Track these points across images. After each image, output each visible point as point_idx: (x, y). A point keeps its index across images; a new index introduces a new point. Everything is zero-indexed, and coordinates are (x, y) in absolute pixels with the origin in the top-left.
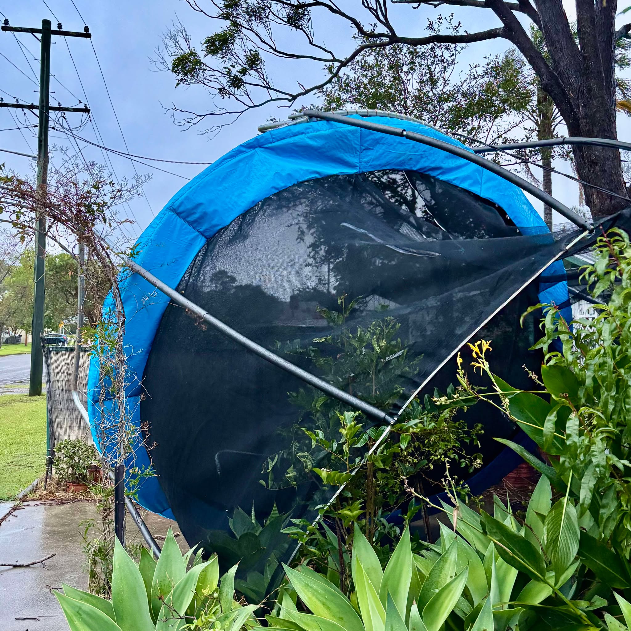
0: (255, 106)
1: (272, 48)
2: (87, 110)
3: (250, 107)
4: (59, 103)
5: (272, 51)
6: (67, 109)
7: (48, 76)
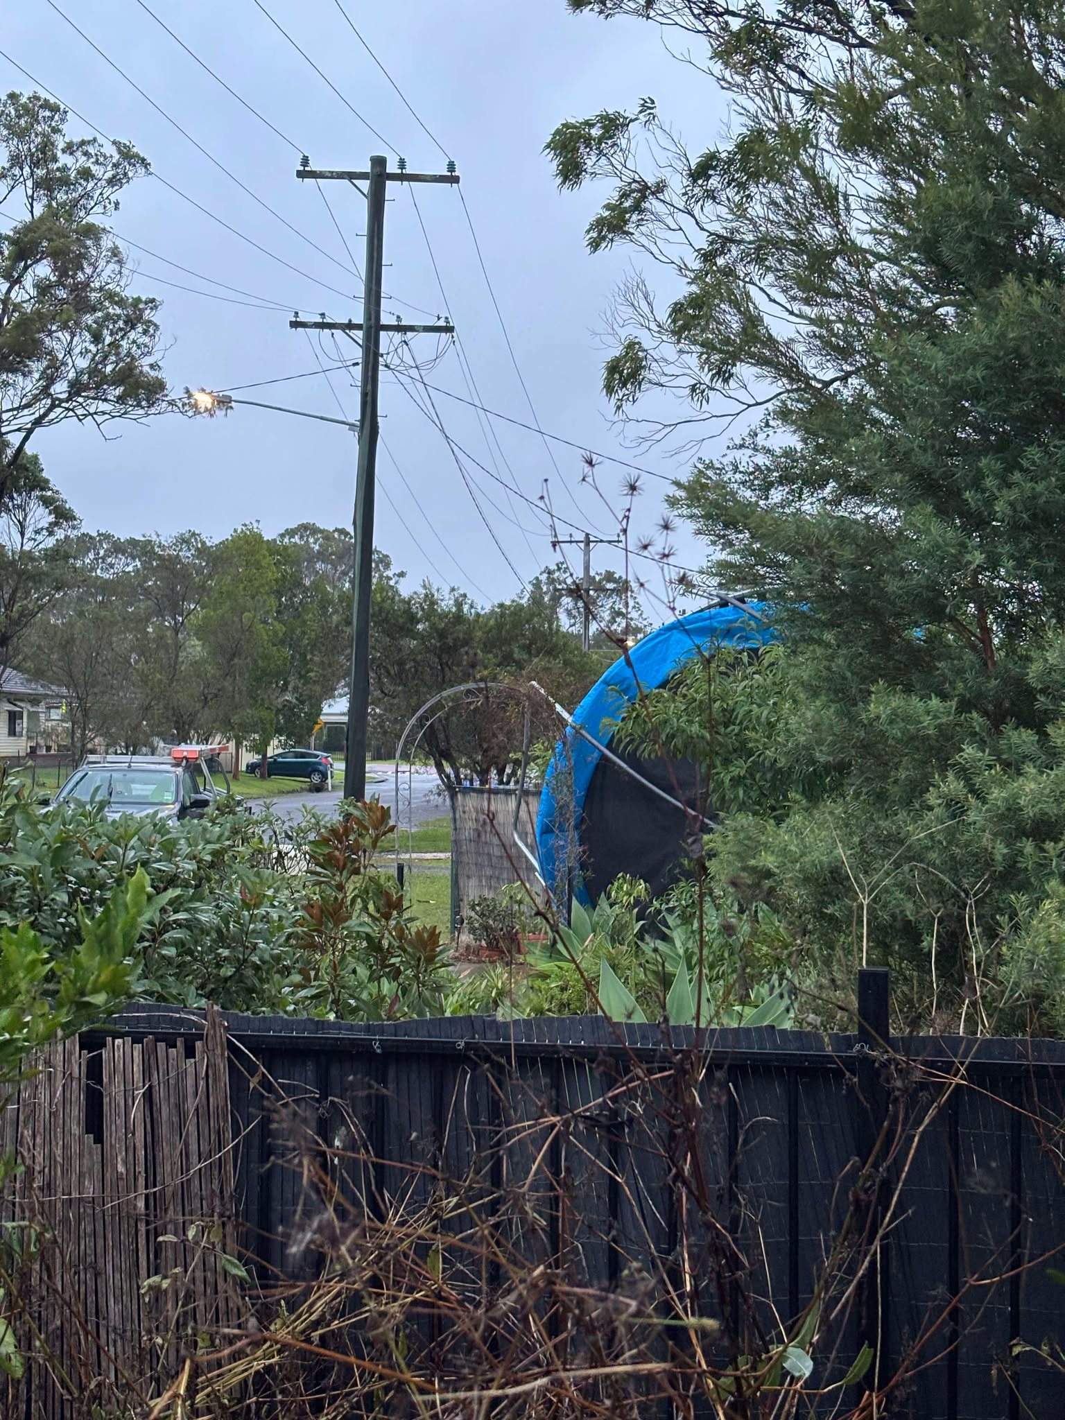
0: (758, 404)
1: (787, 310)
2: (449, 329)
3: (749, 406)
4: (398, 317)
5: (786, 315)
6: (412, 328)
7: (380, 265)
